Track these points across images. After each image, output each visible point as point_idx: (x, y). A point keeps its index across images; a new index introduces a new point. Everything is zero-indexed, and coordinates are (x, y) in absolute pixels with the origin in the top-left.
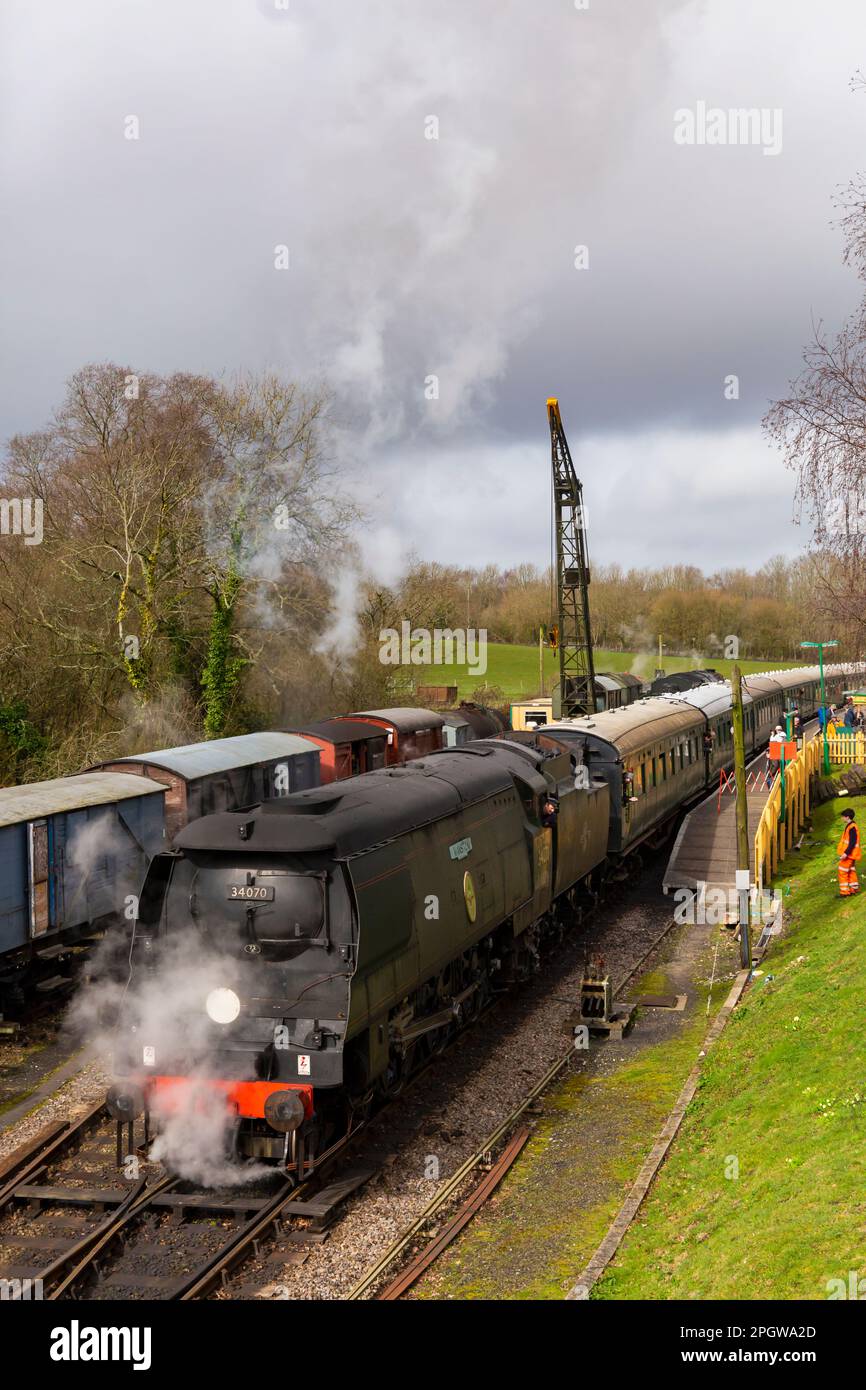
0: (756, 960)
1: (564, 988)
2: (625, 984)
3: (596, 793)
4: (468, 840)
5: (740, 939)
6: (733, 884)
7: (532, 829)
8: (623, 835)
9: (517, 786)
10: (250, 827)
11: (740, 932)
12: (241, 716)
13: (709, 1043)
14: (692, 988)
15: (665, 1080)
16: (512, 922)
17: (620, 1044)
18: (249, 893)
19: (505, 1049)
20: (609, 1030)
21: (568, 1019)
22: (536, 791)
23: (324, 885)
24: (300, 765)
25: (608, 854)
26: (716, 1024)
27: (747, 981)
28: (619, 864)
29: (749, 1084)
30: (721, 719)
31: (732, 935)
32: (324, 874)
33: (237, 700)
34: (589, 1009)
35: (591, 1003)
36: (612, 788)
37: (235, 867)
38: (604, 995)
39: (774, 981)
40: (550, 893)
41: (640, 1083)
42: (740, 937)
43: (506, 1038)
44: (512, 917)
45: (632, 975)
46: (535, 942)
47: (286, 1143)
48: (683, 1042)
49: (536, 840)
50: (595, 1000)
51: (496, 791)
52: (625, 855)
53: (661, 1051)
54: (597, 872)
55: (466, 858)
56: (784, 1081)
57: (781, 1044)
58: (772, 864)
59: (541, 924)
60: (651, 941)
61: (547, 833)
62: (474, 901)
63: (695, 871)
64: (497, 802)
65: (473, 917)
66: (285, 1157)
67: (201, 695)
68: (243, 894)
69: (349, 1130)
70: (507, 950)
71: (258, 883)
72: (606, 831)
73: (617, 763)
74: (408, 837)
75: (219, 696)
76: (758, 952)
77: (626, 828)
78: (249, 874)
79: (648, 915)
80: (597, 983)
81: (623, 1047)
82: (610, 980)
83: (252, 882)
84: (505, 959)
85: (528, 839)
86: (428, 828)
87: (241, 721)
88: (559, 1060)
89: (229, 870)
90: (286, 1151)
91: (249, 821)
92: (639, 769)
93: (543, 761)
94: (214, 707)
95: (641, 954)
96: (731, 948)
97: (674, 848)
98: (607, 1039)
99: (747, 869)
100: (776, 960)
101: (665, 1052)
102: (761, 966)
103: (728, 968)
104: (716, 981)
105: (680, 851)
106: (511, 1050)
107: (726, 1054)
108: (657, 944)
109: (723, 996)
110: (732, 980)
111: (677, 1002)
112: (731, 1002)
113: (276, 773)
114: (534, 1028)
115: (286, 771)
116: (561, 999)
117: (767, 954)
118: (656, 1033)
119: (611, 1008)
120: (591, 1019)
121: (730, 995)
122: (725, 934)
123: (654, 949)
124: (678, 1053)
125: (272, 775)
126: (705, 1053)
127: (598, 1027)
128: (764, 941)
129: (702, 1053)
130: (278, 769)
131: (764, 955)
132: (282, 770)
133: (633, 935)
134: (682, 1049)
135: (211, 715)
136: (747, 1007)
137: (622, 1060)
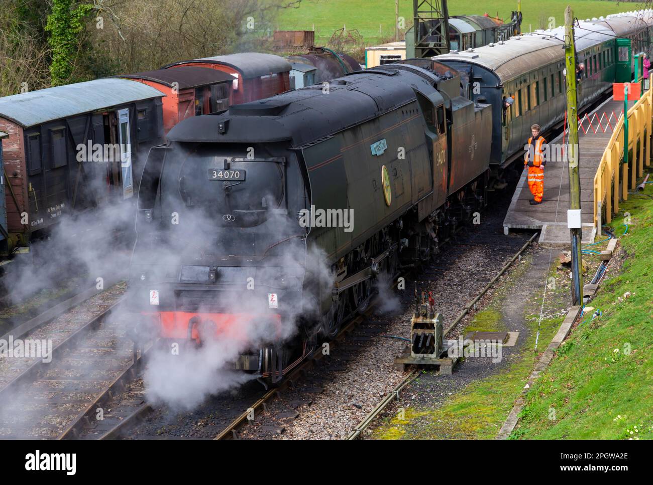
0: (588, 296)
1: (399, 326)
2: (459, 321)
3: (481, 111)
4: (384, 141)
7: (432, 136)
8: (503, 149)
9: (419, 100)
10: (227, 124)
12: (88, 63)
13: (535, 376)
14: (525, 324)
15: (489, 412)
16: (417, 209)
17: (450, 378)
18: (227, 175)
19: (337, 385)
20: (440, 365)
22: (435, 105)
23: (283, 168)
24: (141, 111)
25: (491, 166)
26: (544, 358)
27: (577, 317)
28: (499, 175)
29: (566, 414)
30: (588, 53)
32: (282, 160)
33: (84, 46)
34: (420, 345)
35: (422, 339)
36: (494, 109)
37: (214, 155)
38: (435, 333)
39: (601, 316)
40: (446, 191)
41: (465, 415)
43: (339, 375)
44: (417, 205)
45: (467, 313)
46: (434, 230)
47: (260, 359)
48: (510, 376)
49: (435, 144)
50: (426, 337)
51: (403, 103)
53: (488, 384)
54: (481, 178)
55: (382, 155)
56: (598, 410)
57: (599, 376)
58: (613, 204)
59: (439, 214)
60: (489, 280)
61: (443, 140)
62: (389, 188)
64: (405, 112)
65: (389, 201)
66: (260, 368)
67: (46, 41)
68: (221, 176)
69: (304, 352)
70: (412, 233)
71: (232, 167)
72: (490, 145)
73: (498, 88)
74: (341, 135)
75: (64, 42)
76: (590, 289)
77: (505, 144)
78: (226, 161)
79: (487, 256)
80: (428, 321)
81: (451, 381)
82: (441, 318)
83: (228, 167)
84: (412, 241)
85: (429, 143)
86: (355, 129)
87: (88, 68)
88: (389, 395)
89: (210, 158)
90: (260, 364)
91: (226, 120)
92: (517, 94)
93: (439, 82)
94: (60, 54)
95: (477, 293)
96: (566, 286)
97: (517, 189)
98: (437, 374)
99: (578, 208)
100: (607, 297)
101: (492, 386)
102: (593, 302)
103: (560, 305)
104: (548, 317)
105: (522, 192)
106: (342, 386)
107: (549, 386)
108: (493, 283)
109: (552, 332)
110: (563, 316)
111: (508, 338)
112: (559, 337)
113: (117, 119)
114: (367, 365)
115: (128, 117)
116: (395, 336)
117: (599, 290)
118: (486, 368)
119: (442, 344)
120: (422, 355)
121: (560, 330)
122: (561, 273)
123: (490, 287)
124: (504, 386)
125: (113, 121)
126: (530, 386)
127: (429, 363)
128: (598, 278)
129: (527, 386)
130: (119, 115)
131: (596, 292)
132: (123, 117)
133: (471, 275)
134: (509, 383)
135: (57, 61)
136: (573, 342)
137: (450, 394)
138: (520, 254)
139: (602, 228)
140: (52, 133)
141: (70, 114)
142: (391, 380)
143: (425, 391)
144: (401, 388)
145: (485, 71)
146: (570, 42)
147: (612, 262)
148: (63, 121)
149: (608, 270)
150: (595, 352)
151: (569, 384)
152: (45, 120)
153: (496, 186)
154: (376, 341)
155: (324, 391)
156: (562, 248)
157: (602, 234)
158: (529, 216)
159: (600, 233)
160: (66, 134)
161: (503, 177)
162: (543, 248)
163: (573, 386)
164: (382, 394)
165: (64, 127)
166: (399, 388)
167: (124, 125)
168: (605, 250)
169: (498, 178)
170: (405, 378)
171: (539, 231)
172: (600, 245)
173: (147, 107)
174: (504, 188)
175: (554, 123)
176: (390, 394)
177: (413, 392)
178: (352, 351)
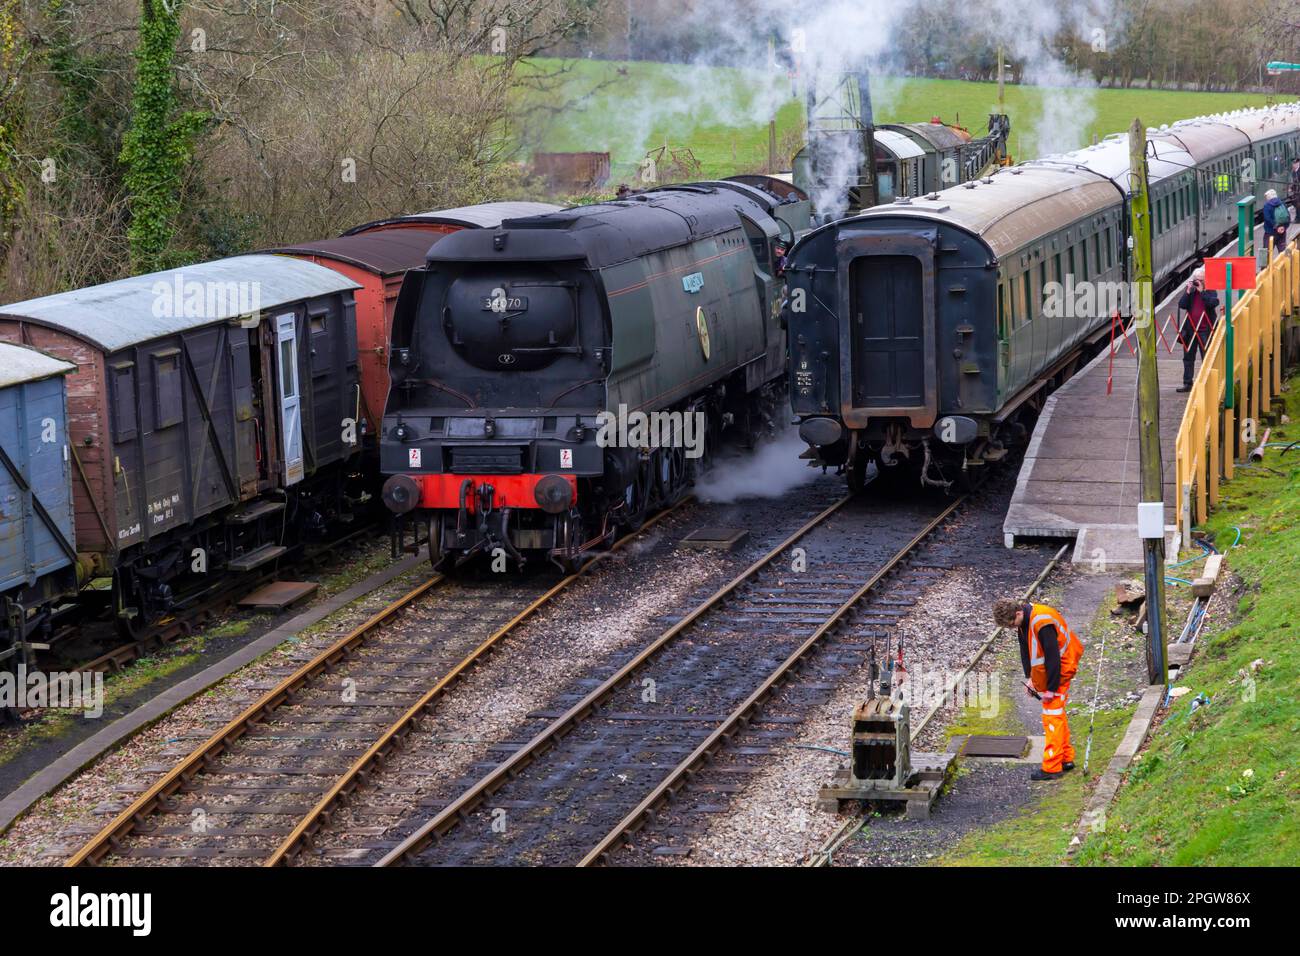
0: (1176, 667)
1: (821, 726)
2: (934, 717)
4: (700, 275)
5: (1145, 630)
6: (1134, 526)
7: (765, 277)
8: (1000, 385)
9: (745, 227)
10: (504, 238)
11: (1146, 618)
12: (196, 220)
13: (1090, 821)
16: (745, 374)
17: (926, 826)
19: (714, 840)
20: (905, 801)
21: (830, 783)
22: (767, 234)
23: (576, 295)
24: (317, 318)
26: (1102, 787)
27: (1160, 706)
31: (1132, 622)
32: (575, 284)
33: (190, 190)
34: (868, 763)
35: (872, 753)
38: (896, 739)
39: (1208, 706)
42: (1145, 624)
43: (716, 821)
44: (744, 368)
48: (1040, 821)
50: (879, 747)
51: (725, 228)
52: (1002, 417)
53: (999, 838)
55: (698, 292)
57: (1218, 821)
58: (1208, 488)
60: (984, 636)
62: (707, 338)
63: (1064, 503)
64: (726, 240)
65: (708, 355)
67: (118, 180)
71: (511, 293)
73: (988, 268)
74: (645, 259)
75: (155, 183)
76: (1180, 653)
79: (977, 589)
80: (883, 716)
81: (929, 831)
82: (906, 711)
85: (759, 287)
86: (662, 254)
87: (197, 231)
88: (814, 858)
92: (1022, 280)
93: (777, 206)
94: (147, 206)
95: (964, 660)
96: (1131, 646)
97: (1026, 460)
98: (901, 818)
99: (1159, 498)
100: (1212, 668)
101: (1008, 841)
102: (1186, 678)
103: (1123, 684)
104: (1102, 707)
105: (1036, 466)
106: (725, 841)
107: (1119, 840)
108: (992, 642)
109: (1112, 737)
110: (1131, 705)
111: (1030, 748)
112: (1129, 744)
113: (275, 334)
114: (767, 802)
115: (294, 329)
116: (816, 746)
117: (1197, 656)
118: (992, 805)
119: (909, 761)
120: (872, 782)
121: (1128, 733)
122: (1120, 621)
123: (989, 650)
124: (1031, 841)
125: (267, 337)
126: (1081, 839)
127: (885, 797)
128: (1192, 632)
129: (1076, 840)
130: (278, 326)
131: (1190, 659)
132: (286, 329)
133: (949, 626)
134: (1038, 834)
135: (140, 220)
136: (1158, 755)
137: (929, 856)
138: (1039, 585)
139: (1192, 535)
140: (156, 362)
141: (188, 325)
142: (816, 830)
143: (880, 852)
144: (835, 845)
145: (965, 236)
146: (1139, 186)
147: (1214, 601)
148: (176, 338)
149: (1208, 616)
150: (1206, 776)
151: (1159, 836)
152: (143, 338)
153: (985, 455)
154: (781, 756)
155: (691, 851)
156: (1118, 573)
157: (1192, 546)
158: (1051, 512)
159: (1187, 543)
160: (181, 363)
161: (998, 438)
162: (1081, 574)
163: (1168, 840)
164: (801, 856)
165: (178, 350)
166: (831, 845)
167: (287, 344)
168: (1200, 577)
169: (990, 440)
170: (841, 826)
171: (1071, 541)
172: (1189, 567)
173: (326, 310)
174: (1001, 460)
175: (1087, 331)
176: (816, 857)
177: (858, 852)
178: (738, 774)
